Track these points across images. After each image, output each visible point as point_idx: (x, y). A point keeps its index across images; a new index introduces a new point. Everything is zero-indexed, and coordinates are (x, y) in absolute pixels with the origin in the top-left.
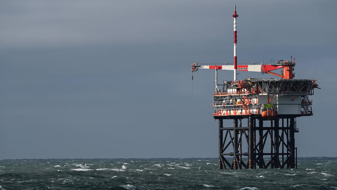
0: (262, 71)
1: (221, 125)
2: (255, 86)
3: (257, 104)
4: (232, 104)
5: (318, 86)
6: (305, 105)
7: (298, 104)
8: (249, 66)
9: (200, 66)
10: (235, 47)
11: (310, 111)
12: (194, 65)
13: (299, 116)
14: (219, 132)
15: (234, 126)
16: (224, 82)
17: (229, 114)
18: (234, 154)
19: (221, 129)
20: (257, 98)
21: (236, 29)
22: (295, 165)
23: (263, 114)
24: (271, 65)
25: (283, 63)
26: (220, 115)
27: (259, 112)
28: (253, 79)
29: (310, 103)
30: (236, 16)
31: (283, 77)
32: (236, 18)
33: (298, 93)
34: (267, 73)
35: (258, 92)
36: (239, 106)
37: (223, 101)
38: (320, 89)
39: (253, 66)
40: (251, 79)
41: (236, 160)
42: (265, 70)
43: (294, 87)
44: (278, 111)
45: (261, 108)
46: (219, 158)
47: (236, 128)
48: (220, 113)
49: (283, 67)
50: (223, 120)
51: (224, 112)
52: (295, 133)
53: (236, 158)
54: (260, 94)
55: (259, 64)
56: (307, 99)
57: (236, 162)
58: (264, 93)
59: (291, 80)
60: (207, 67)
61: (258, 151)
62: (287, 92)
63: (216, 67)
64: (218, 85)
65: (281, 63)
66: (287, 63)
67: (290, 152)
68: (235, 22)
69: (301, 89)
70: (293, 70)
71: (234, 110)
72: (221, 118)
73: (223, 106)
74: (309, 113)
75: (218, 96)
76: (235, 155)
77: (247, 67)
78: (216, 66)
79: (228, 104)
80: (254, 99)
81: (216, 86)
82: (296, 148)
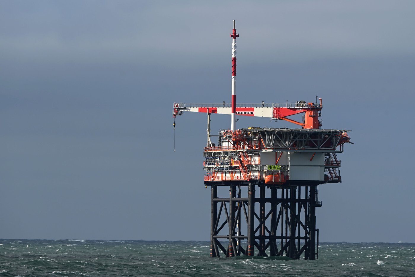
0: (274, 117)
1: (215, 195)
2: (256, 138)
3: (259, 165)
4: (227, 164)
5: (350, 139)
6: (331, 168)
7: (319, 166)
8: (256, 109)
9: (185, 108)
10: (233, 81)
11: (338, 175)
12: (177, 106)
13: (321, 182)
14: (212, 205)
15: (231, 196)
16: (220, 131)
17: (225, 178)
18: (230, 237)
19: (214, 199)
20: (259, 156)
21: (235, 55)
22: (316, 254)
23: (266, 179)
24: (287, 108)
25: (304, 105)
26: (212, 179)
27: (261, 176)
28: (255, 128)
29: (338, 165)
30: (235, 36)
31: (305, 126)
32: (235, 38)
33: (319, 149)
34: (281, 119)
35: (261, 147)
36: (236, 167)
37: (217, 159)
38: (354, 144)
39: (261, 108)
40: (253, 128)
41: (232, 245)
42: (279, 114)
43: (312, 140)
44: (289, 175)
45: (265, 171)
46: (211, 243)
47: (232, 199)
48: (213, 177)
49: (305, 111)
50: (218, 186)
51: (218, 175)
52: (316, 208)
53: (232, 243)
54: (264, 151)
55: (270, 106)
56: (335, 158)
57: (232, 248)
58: (268, 149)
59: (315, 130)
60: (195, 110)
61: (270, 233)
62: (302, 147)
63: (208, 110)
64: (210, 136)
65: (301, 105)
66: (310, 105)
67: (309, 235)
68: (233, 44)
69: (322, 144)
70: (320, 115)
71: (230, 172)
72: (215, 185)
73: (215, 166)
74: (337, 179)
75: (210, 153)
76: (232, 238)
77: (253, 110)
78: (208, 108)
79: (222, 164)
80: (255, 158)
81: (209, 138)
82: (318, 230)
